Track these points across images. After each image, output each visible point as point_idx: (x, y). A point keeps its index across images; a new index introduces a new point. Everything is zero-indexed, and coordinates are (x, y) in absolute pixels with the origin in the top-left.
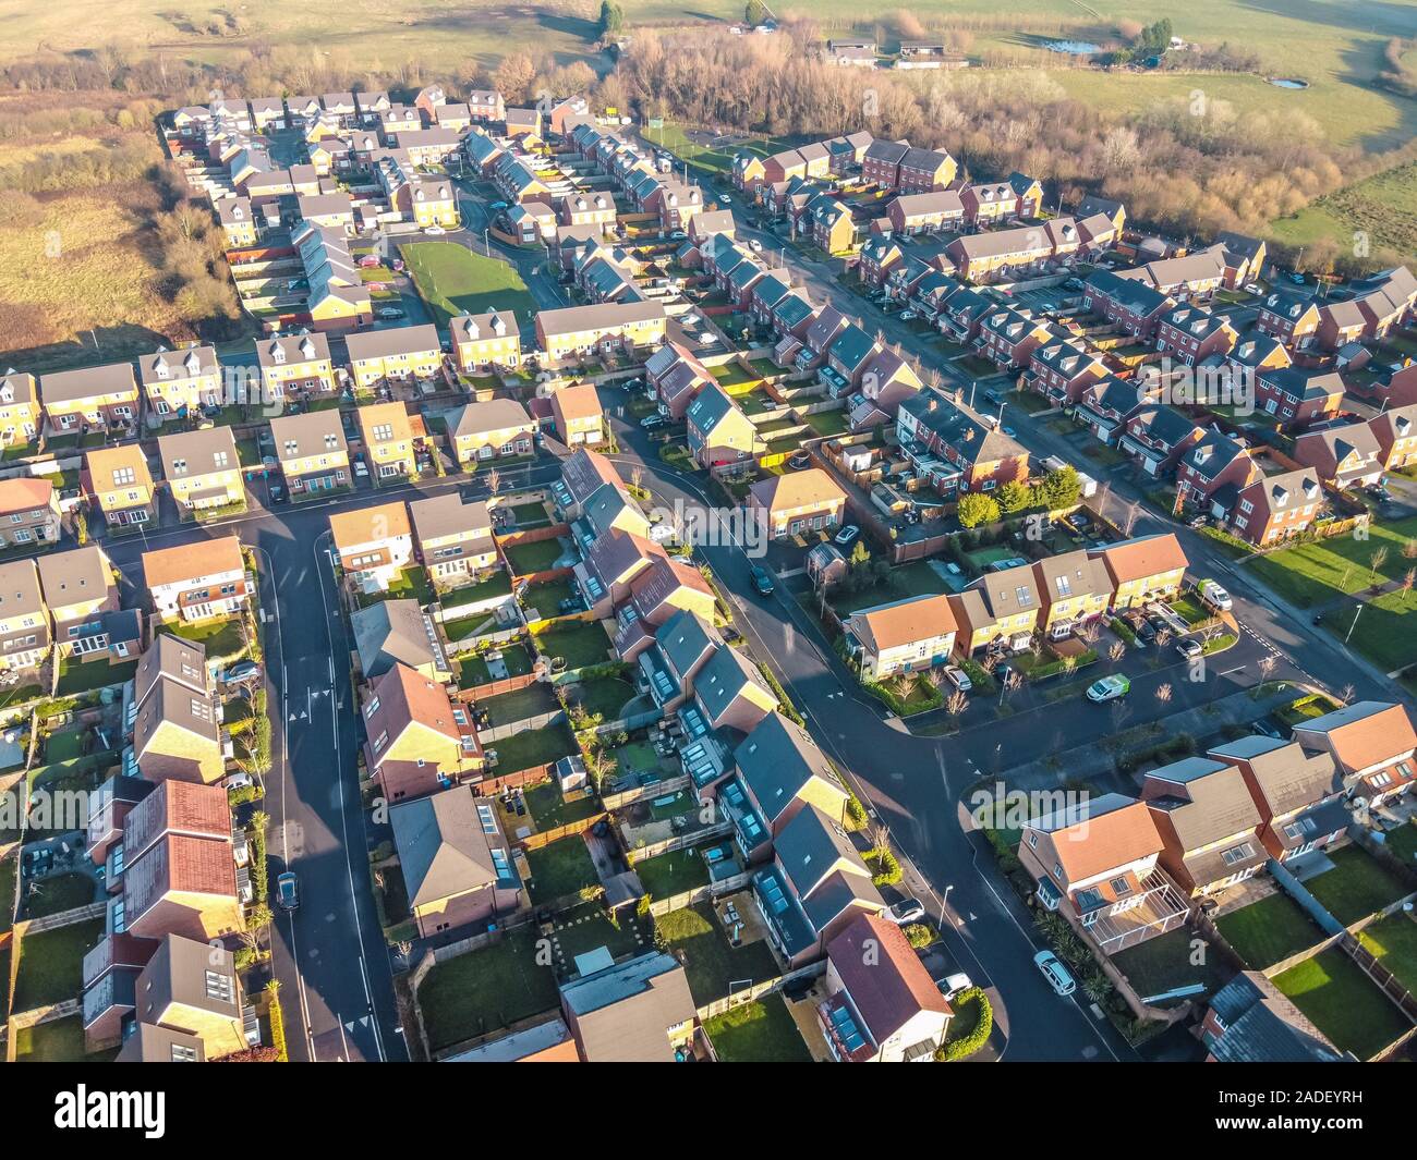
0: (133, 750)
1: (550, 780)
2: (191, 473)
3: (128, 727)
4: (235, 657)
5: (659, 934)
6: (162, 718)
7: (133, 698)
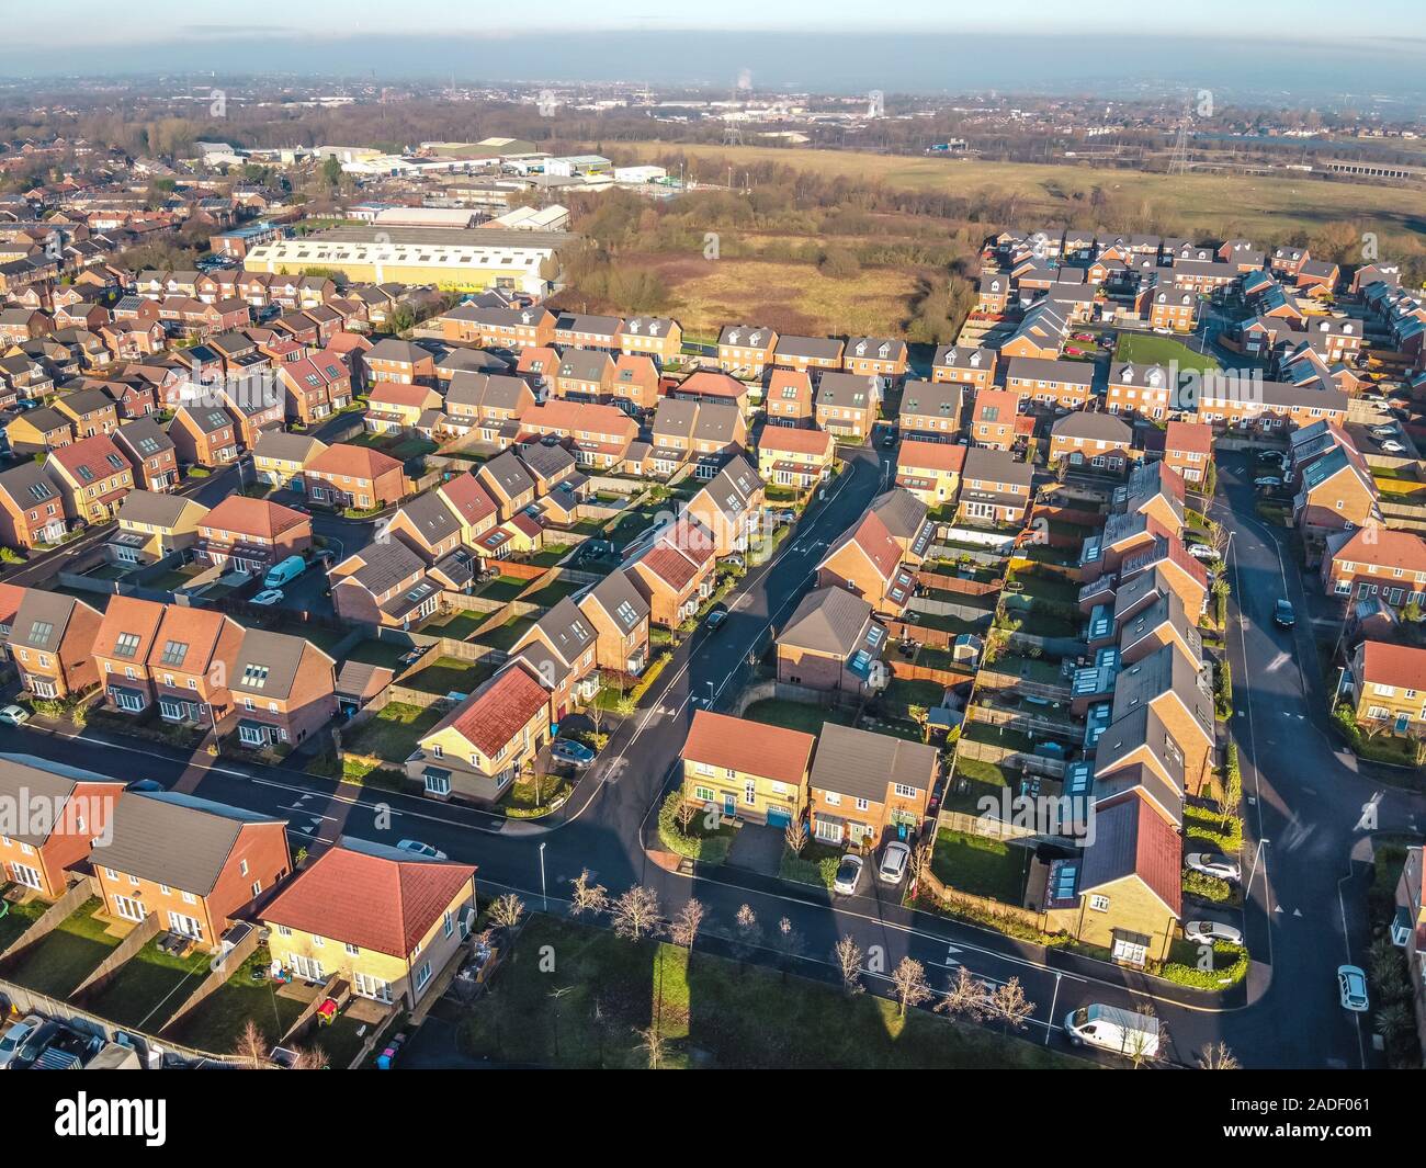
1: (948, 650)
2: (834, 403)
4: (785, 504)
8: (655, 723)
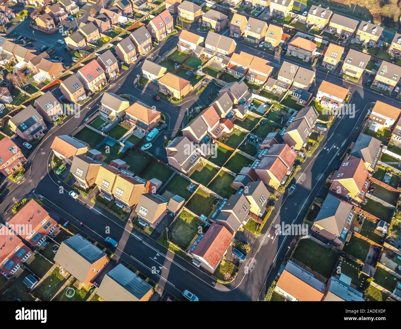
0: (286, 129)
1: (375, 222)
2: (351, 64)
3: (289, 123)
4: (324, 122)
5: (367, 291)
6: (296, 129)
7: (295, 116)
8: (266, 243)
